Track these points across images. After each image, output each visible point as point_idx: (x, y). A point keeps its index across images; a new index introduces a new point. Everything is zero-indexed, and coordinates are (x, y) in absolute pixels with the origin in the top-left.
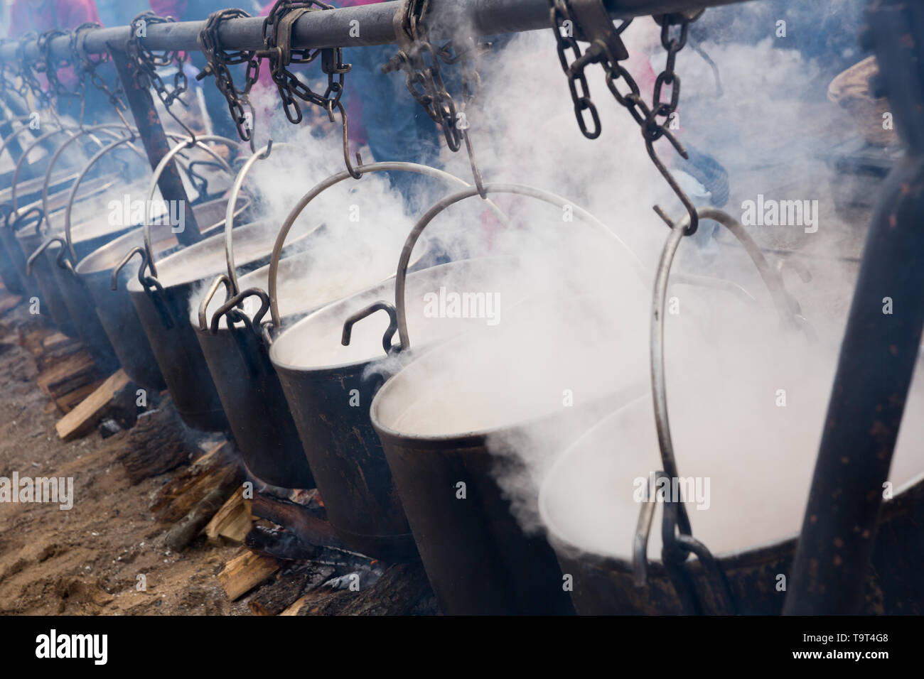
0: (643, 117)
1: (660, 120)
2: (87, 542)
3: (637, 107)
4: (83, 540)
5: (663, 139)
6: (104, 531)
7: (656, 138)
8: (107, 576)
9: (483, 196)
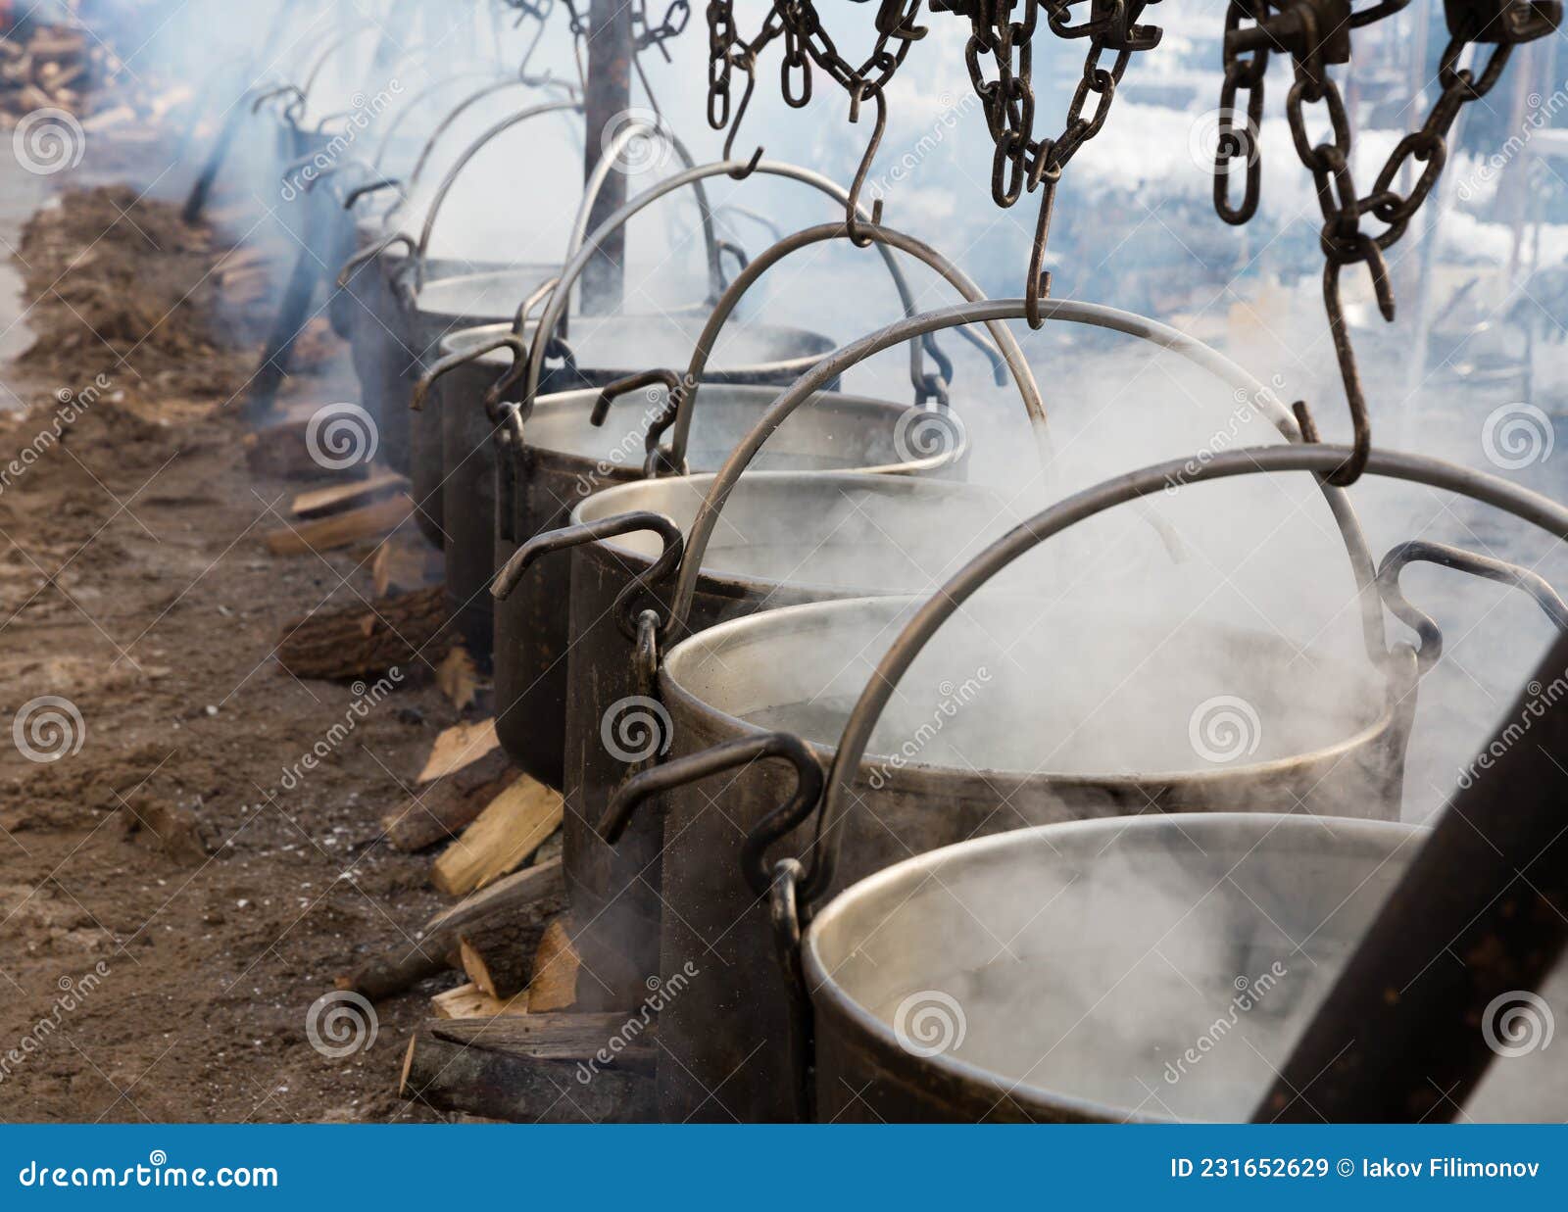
0: (1338, 205)
1: (1371, 225)
2: (223, 761)
3: (1331, 176)
4: (217, 754)
5: (1362, 268)
6: (263, 755)
7: (1352, 259)
8: (221, 826)
9: (1034, 324)
